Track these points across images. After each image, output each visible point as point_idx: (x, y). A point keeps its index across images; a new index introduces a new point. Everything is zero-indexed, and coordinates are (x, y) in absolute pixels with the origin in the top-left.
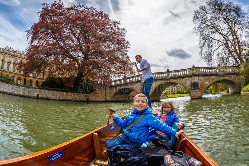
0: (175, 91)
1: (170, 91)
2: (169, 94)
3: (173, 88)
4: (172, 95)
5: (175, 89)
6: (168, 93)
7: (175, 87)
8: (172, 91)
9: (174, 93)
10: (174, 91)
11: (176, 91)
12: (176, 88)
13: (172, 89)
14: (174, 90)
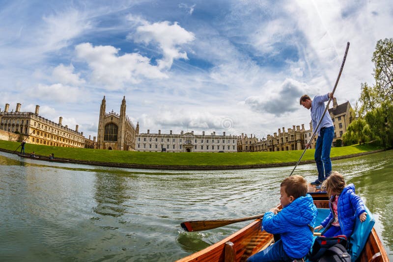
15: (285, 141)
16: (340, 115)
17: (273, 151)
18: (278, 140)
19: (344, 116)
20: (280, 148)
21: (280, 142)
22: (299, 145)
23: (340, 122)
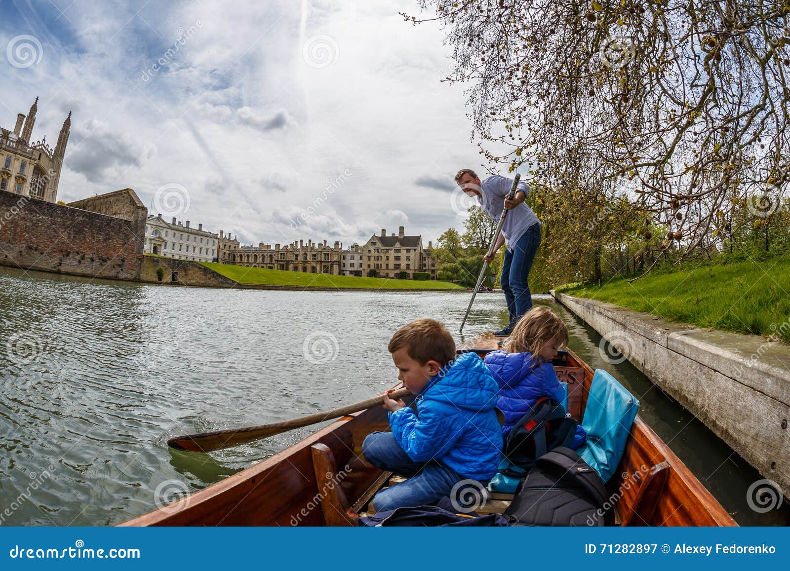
0: (408, 265)
1: (391, 266)
2: (387, 276)
3: (403, 254)
4: (396, 281)
5: (408, 259)
6: (382, 273)
7: (408, 251)
8: (397, 266)
9: (402, 276)
10: (403, 267)
11: (412, 267)
12: (412, 254)
13: (397, 258)
14: (403, 264)
15: (309, 258)
16: (409, 248)
17: (287, 269)
18: (297, 255)
19: (415, 250)
20: (300, 267)
21: (301, 258)
22: (336, 267)
23: (408, 254)
